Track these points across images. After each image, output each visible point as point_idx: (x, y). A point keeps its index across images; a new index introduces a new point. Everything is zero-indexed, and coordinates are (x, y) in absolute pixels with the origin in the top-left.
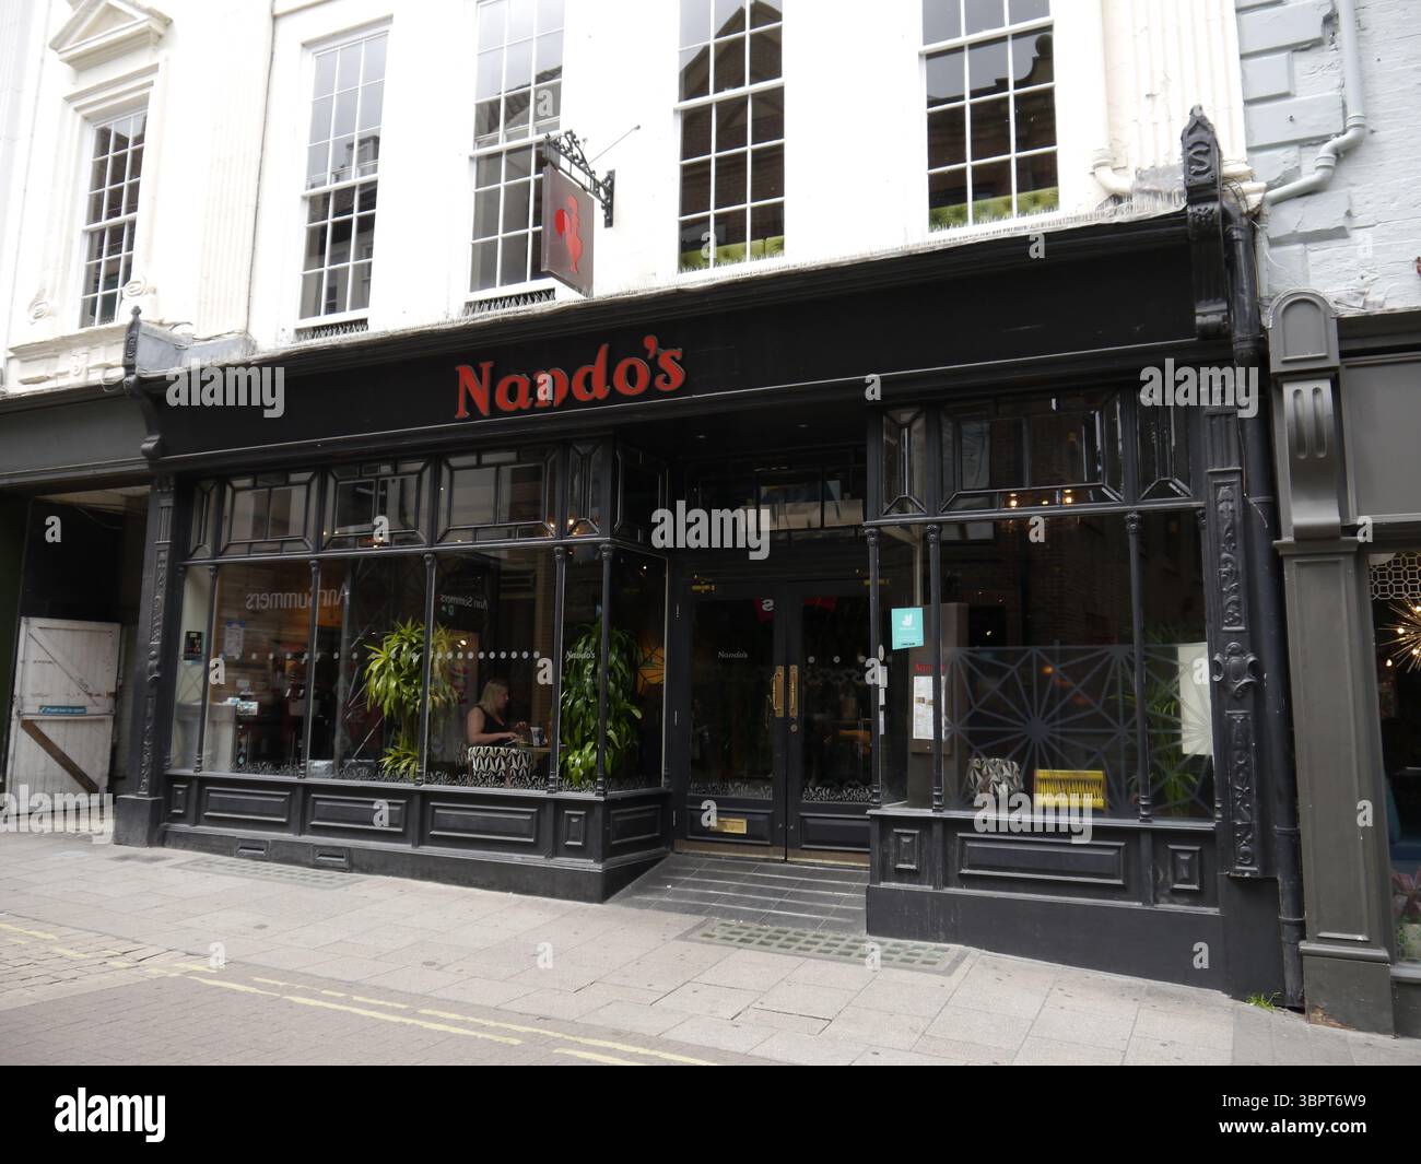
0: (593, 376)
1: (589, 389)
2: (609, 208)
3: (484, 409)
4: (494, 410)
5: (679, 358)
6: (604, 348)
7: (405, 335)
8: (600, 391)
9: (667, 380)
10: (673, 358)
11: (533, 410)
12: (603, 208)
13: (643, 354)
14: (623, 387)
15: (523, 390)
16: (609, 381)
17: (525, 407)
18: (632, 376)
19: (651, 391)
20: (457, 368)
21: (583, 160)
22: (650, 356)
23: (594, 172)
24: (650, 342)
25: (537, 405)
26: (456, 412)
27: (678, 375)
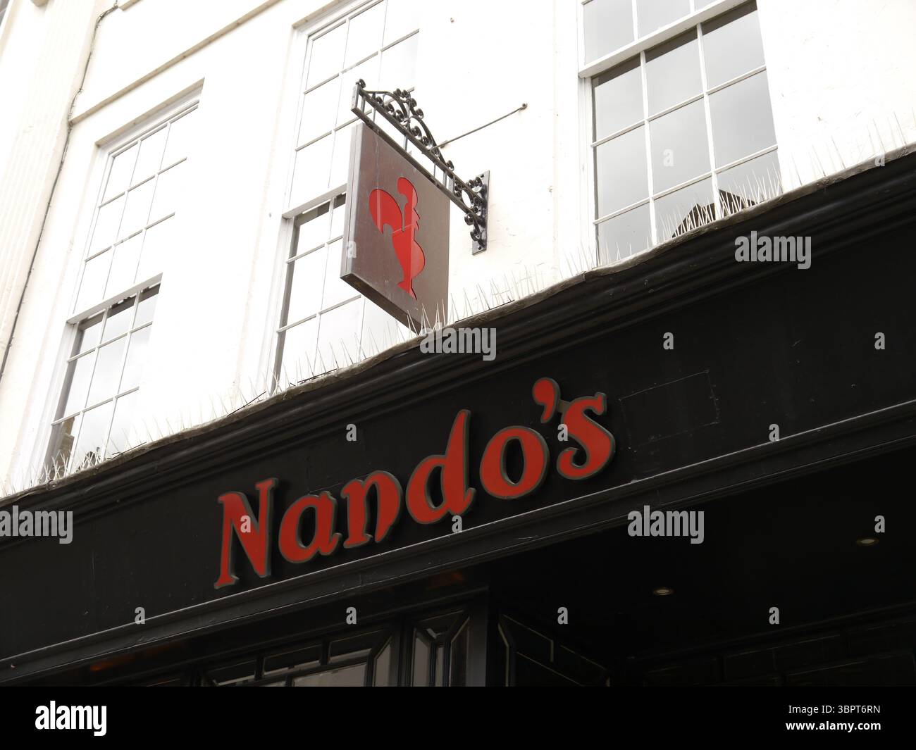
0: (443, 474)
1: (437, 499)
2: (478, 220)
3: (262, 568)
4: (278, 565)
5: (600, 409)
6: (463, 417)
7: (142, 449)
8: (458, 496)
9: (580, 458)
10: (590, 413)
11: (341, 553)
12: (468, 221)
13: (531, 415)
14: (498, 484)
15: (325, 521)
16: (473, 479)
17: (327, 551)
18: (514, 460)
19: (552, 485)
20: (222, 499)
21: (429, 138)
22: (546, 418)
23: (450, 164)
24: (545, 392)
25: (347, 545)
26: (215, 574)
27: (601, 444)
